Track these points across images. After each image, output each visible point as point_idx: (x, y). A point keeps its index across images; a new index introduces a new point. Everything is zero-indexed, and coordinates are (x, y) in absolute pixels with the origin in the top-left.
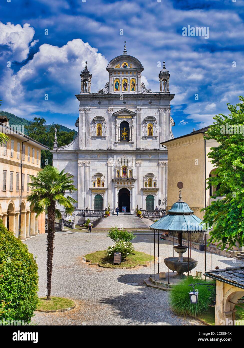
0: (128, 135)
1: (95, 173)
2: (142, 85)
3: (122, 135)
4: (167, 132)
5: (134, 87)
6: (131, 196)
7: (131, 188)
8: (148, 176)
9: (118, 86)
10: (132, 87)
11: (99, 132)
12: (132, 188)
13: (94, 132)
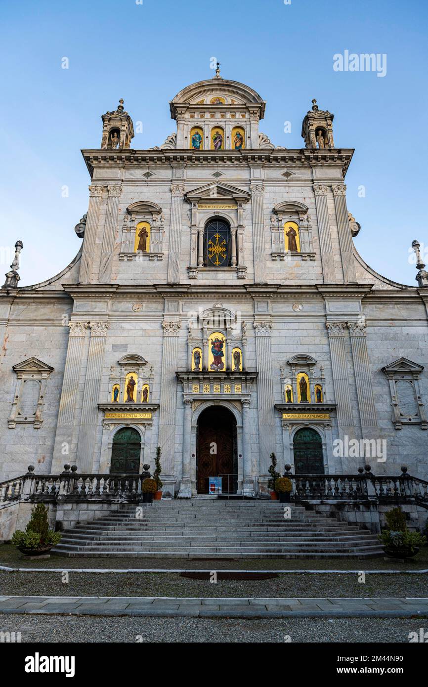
0: (228, 251)
1: (120, 356)
2: (263, 138)
3: (210, 253)
4: (342, 244)
5: (242, 144)
6: (239, 431)
7: (238, 405)
8: (296, 365)
9: (200, 143)
10: (236, 144)
11: (141, 243)
12: (242, 404)
13: (127, 242)
